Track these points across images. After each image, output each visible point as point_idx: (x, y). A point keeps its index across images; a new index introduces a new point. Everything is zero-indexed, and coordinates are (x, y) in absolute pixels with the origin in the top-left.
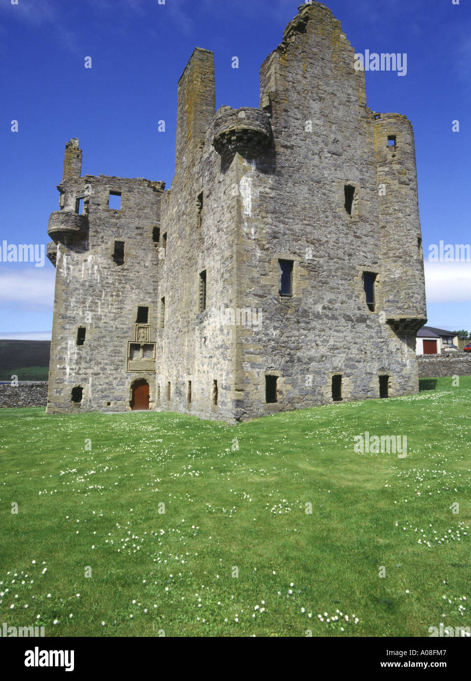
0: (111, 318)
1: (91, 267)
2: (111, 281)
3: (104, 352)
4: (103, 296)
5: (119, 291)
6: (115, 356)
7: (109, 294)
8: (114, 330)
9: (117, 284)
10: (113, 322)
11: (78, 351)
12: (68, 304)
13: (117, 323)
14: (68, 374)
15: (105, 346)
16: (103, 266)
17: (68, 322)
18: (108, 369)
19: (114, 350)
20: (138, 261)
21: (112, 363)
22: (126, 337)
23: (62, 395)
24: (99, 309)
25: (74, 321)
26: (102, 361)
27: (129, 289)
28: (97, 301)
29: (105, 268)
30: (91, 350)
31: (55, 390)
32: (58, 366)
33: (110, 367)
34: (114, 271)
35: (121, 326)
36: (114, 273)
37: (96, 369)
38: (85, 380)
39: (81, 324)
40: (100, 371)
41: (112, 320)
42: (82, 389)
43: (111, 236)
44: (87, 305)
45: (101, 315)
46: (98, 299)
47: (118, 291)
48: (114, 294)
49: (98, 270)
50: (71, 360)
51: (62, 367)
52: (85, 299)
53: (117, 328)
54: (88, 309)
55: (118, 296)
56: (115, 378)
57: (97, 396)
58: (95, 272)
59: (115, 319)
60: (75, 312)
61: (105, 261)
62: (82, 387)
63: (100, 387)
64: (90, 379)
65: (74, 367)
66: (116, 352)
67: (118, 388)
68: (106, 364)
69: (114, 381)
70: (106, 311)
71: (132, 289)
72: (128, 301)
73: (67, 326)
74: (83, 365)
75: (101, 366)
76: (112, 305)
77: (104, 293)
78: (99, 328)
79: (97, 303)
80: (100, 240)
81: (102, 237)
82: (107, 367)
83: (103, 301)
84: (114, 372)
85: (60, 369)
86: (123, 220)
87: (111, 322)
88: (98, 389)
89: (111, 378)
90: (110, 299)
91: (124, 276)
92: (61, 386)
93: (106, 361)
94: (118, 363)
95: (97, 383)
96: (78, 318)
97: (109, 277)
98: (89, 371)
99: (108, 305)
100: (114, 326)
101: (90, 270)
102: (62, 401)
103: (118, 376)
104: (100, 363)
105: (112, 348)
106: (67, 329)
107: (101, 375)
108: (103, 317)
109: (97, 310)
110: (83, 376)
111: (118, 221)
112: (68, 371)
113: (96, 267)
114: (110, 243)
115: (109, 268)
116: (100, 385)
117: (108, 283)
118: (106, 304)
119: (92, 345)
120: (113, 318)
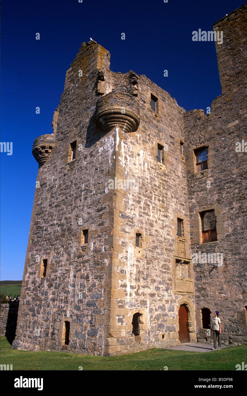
1: (142, 163)
2: (157, 184)
3: (157, 267)
4: (153, 199)
6: (165, 272)
7: (157, 198)
8: (163, 240)
9: (162, 188)
11: (137, 263)
12: (127, 200)
13: (165, 233)
14: (129, 294)
17: (127, 224)
19: (164, 265)
20: (173, 169)
22: (172, 251)
23: (124, 324)
24: (151, 214)
25: (133, 223)
27: (170, 197)
28: (149, 203)
29: (152, 168)
30: (148, 263)
31: (117, 318)
32: (120, 282)
33: (162, 286)
34: (160, 174)
35: (168, 236)
38: (144, 303)
39: (138, 228)
40: (155, 291)
43: (155, 136)
44: (142, 206)
45: (153, 221)
46: (150, 201)
47: (163, 196)
48: (161, 199)
49: (148, 169)
50: (131, 274)
51: (123, 283)
52: (139, 198)
53: (165, 239)
54: (142, 211)
55: (163, 201)
56: (167, 302)
57: (154, 325)
58: (146, 170)
59: (163, 228)
60: (133, 212)
61: (152, 161)
63: (156, 313)
64: (148, 303)
65: (134, 284)
66: (166, 268)
68: (160, 283)
69: (166, 306)
70: (156, 216)
71: (172, 197)
72: (170, 210)
73: (127, 230)
74: (142, 283)
76: (160, 211)
77: (154, 196)
78: (152, 235)
79: (149, 205)
80: (148, 137)
81: (149, 135)
82: (160, 286)
83: (153, 205)
85: (122, 286)
86: (161, 125)
87: (161, 231)
89: (164, 302)
90: (157, 202)
91: (166, 181)
92: (122, 312)
96: (135, 220)
97: (156, 179)
98: (147, 291)
99: (157, 209)
100: (163, 236)
101: (142, 165)
103: (169, 298)
105: (162, 263)
106: (126, 232)
108: (154, 224)
109: (149, 214)
110: (142, 298)
111: (158, 124)
112: (128, 289)
113: (146, 164)
114: (154, 143)
115: (155, 169)
116: (156, 310)
117: (155, 186)
118: (156, 209)
119: (148, 256)
120: (161, 227)
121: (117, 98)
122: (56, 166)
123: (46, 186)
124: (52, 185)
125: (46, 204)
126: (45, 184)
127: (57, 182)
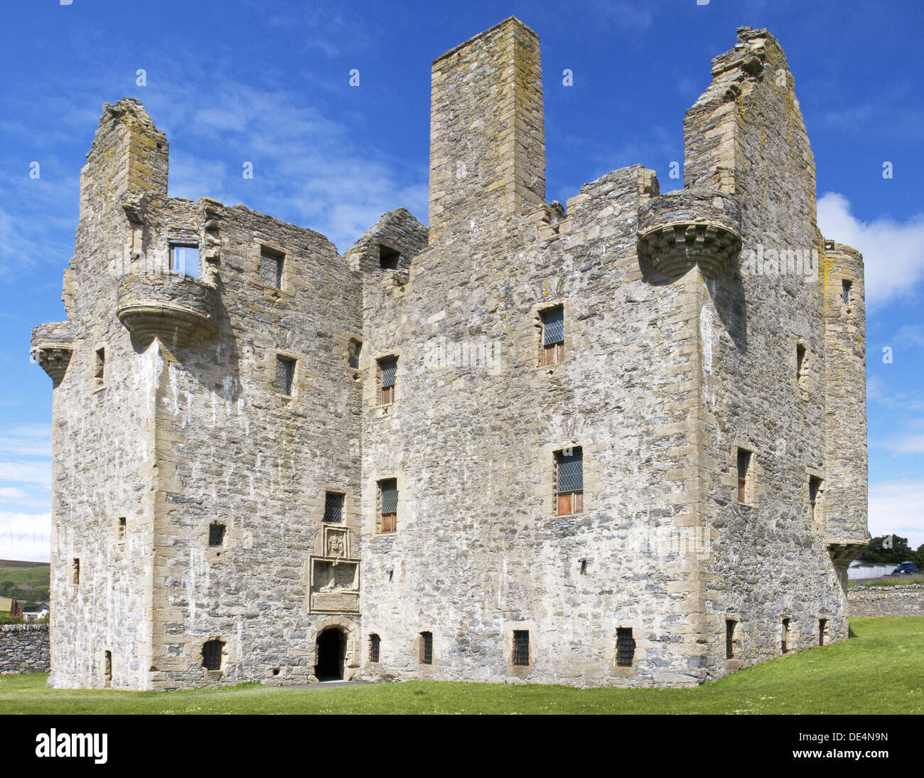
0: (275, 510)
2: (271, 435)
3: (265, 575)
4: (259, 463)
5: (290, 458)
6: (286, 583)
7: (270, 461)
8: (282, 533)
9: (284, 443)
10: (280, 517)
13: (288, 520)
14: (192, 616)
15: (265, 563)
16: (256, 404)
17: (187, 511)
18: (272, 608)
19: (283, 571)
21: (281, 596)
22: (306, 549)
24: (252, 490)
25: (202, 509)
26: (261, 592)
27: (309, 456)
28: (246, 471)
29: (258, 407)
32: (172, 599)
33: (277, 603)
34: (279, 417)
35: (295, 526)
36: (278, 420)
37: (251, 607)
39: (216, 517)
40: (258, 610)
41: (278, 514)
42: (224, 643)
43: (269, 342)
44: (227, 480)
45: (255, 503)
46: (248, 469)
47: (287, 456)
48: (280, 461)
49: (246, 410)
50: (197, 587)
51: (179, 601)
52: (222, 465)
53: (288, 530)
54: (227, 487)
55: (287, 466)
56: (287, 625)
57: (254, 657)
58: (240, 412)
59: (283, 512)
61: (258, 393)
62: (221, 640)
63: (259, 640)
66: (287, 575)
67: (292, 642)
69: (285, 631)
70: (266, 494)
71: (314, 455)
72: (306, 479)
75: (260, 600)
76: (276, 483)
77: (259, 459)
79: (246, 476)
80: (247, 347)
81: (252, 342)
82: (270, 603)
83: (259, 475)
84: (285, 612)
85: (176, 604)
86: (291, 314)
87: (277, 518)
88: (254, 645)
89: (279, 625)
90: (272, 471)
91: (297, 428)
92: (178, 638)
93: (268, 592)
94: (293, 596)
95: (253, 634)
96: (208, 504)
97: (268, 426)
98: (236, 611)
99: (269, 483)
100: (282, 525)
102: (184, 667)
103: (292, 620)
104: (258, 596)
107: (260, 618)
108: (259, 507)
109: (246, 490)
110: (225, 620)
111: (281, 313)
112: (192, 609)
113: (240, 403)
114: (266, 357)
115: (267, 408)
117: (266, 439)
118: (264, 480)
120: (279, 510)
121: (148, 282)
122: (78, 392)
123: (67, 430)
124: (75, 429)
125: (70, 463)
126: (65, 423)
127: (82, 425)
